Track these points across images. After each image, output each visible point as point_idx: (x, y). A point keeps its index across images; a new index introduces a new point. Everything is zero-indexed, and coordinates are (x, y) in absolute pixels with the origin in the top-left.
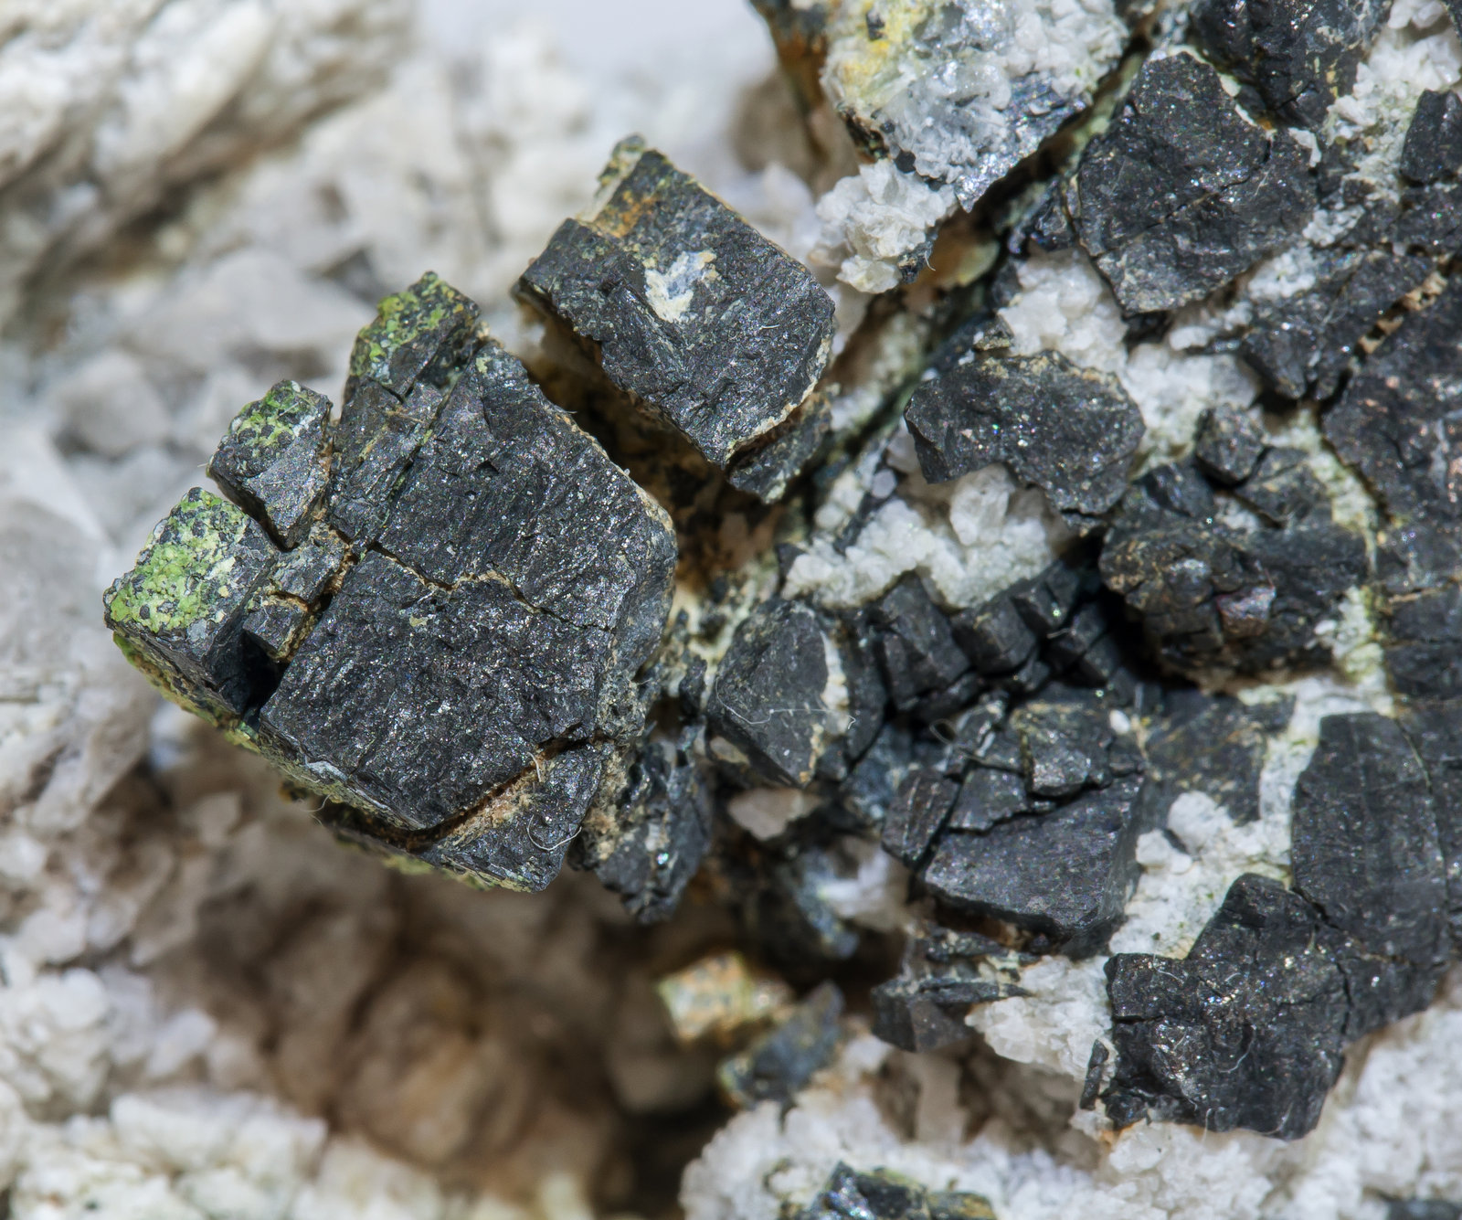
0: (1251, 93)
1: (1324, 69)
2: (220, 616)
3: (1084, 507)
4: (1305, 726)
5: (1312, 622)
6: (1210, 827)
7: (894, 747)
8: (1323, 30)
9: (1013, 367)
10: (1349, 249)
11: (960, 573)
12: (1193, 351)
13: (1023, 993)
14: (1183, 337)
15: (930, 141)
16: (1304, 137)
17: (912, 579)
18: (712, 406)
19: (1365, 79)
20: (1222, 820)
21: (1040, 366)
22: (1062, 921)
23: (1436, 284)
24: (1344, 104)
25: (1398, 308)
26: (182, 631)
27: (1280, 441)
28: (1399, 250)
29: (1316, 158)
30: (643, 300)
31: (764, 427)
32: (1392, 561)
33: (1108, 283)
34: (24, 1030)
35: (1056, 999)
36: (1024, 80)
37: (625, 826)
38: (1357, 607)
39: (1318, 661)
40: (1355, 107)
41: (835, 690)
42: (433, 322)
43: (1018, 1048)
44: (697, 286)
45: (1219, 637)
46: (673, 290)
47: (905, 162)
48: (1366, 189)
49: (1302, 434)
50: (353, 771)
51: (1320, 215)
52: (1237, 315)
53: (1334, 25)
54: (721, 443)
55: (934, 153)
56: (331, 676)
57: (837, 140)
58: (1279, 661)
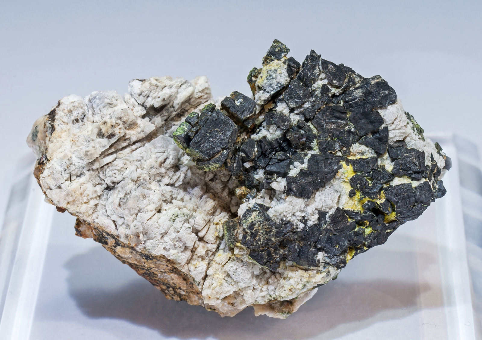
0: (304, 84)
1: (312, 81)
2: (185, 133)
3: (284, 129)
4: (309, 156)
5: (310, 143)
6: (298, 165)
7: (263, 158)
8: (312, 76)
9: (277, 112)
10: (315, 102)
11: (270, 136)
12: (297, 114)
13: (277, 182)
14: (296, 112)
15: (267, 88)
16: (310, 88)
17: (265, 137)
18: (242, 113)
19: (316, 83)
20: (300, 164)
21: (280, 113)
22: (281, 172)
23: (324, 106)
24: (314, 85)
25: (320, 109)
26: (181, 134)
27: (307, 124)
28: (320, 102)
29: (311, 91)
30: (235, 103)
31: (248, 116)
32: (319, 136)
33: (287, 104)
34: (162, 191)
35: (280, 182)
36: (278, 83)
37: (231, 162)
38: (315, 142)
39: (310, 148)
40: (315, 86)
41: (256, 149)
42: (211, 107)
43: (276, 188)
44: (241, 102)
45: (300, 144)
46: (238, 103)
47: (265, 90)
48: (317, 95)
49: (309, 124)
50: (200, 151)
51: (311, 98)
52: (302, 110)
53: (313, 76)
54: (243, 117)
55: (268, 89)
56: (198, 140)
57: (257, 88)
58: (306, 148)
